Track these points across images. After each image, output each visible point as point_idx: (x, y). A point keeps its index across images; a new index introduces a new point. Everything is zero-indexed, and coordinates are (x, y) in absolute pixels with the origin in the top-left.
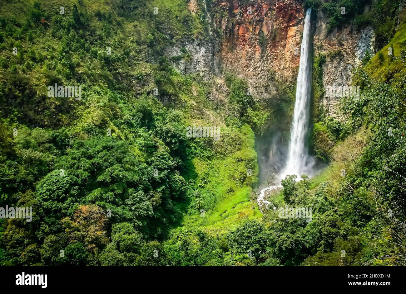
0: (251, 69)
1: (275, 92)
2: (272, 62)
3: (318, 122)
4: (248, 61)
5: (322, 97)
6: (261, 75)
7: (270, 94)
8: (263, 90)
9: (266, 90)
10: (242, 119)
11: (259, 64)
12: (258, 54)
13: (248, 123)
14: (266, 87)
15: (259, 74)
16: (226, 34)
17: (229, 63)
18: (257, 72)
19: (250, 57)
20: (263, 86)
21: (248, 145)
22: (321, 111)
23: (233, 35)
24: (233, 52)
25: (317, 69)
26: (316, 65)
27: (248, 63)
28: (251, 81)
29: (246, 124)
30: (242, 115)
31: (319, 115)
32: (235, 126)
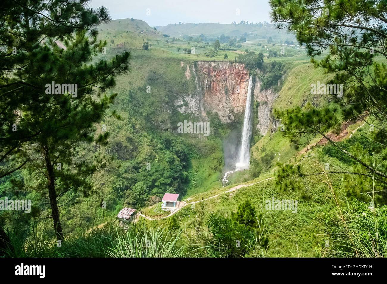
0: (221, 107)
1: (234, 119)
2: (232, 102)
3: (256, 136)
4: (219, 102)
5: (257, 124)
6: (226, 110)
7: (231, 120)
8: (227, 118)
9: (229, 118)
10: (216, 135)
11: (225, 104)
12: (224, 99)
13: (219, 137)
14: (229, 116)
15: (225, 109)
16: (207, 88)
17: (208, 103)
18: (224, 108)
19: (220, 100)
20: (227, 116)
21: (219, 150)
22: (257, 130)
23: (211, 88)
24: (210, 97)
25: (255, 109)
26: (255, 106)
27: (219, 103)
28: (220, 113)
29: (218, 138)
30: (215, 133)
31: (256, 133)
32: (212, 139)
